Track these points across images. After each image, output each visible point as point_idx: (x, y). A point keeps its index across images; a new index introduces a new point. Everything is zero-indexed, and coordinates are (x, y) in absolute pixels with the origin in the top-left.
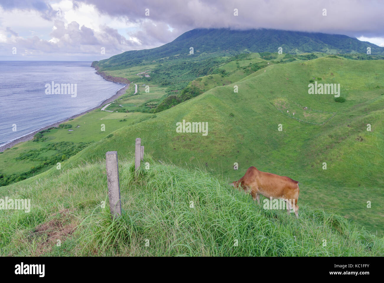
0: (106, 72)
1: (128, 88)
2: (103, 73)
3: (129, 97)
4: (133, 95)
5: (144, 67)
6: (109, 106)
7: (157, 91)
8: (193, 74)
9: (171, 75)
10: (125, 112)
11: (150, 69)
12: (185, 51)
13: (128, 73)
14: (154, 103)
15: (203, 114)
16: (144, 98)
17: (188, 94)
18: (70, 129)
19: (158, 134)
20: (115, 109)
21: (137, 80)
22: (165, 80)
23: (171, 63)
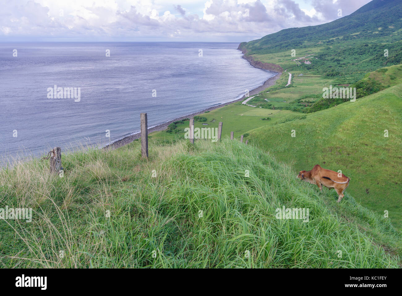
0: (255, 56)
1: (279, 78)
2: (251, 57)
3: (279, 89)
4: (284, 87)
5: (304, 50)
6: (252, 99)
7: (317, 83)
8: (376, 61)
9: (341, 63)
10: (271, 109)
11: (313, 53)
12: (370, 27)
13: (282, 59)
14: (312, 100)
15: (374, 121)
16: (299, 92)
17: (361, 91)
18: (204, 122)
19: (304, 140)
20: (258, 104)
21: (292, 68)
22: (332, 68)
23: (345, 45)
